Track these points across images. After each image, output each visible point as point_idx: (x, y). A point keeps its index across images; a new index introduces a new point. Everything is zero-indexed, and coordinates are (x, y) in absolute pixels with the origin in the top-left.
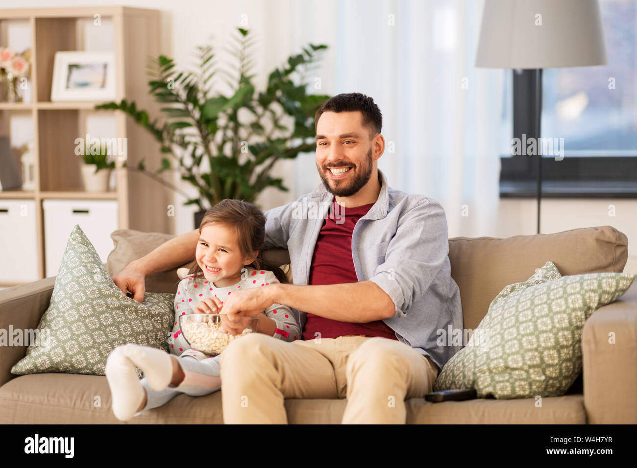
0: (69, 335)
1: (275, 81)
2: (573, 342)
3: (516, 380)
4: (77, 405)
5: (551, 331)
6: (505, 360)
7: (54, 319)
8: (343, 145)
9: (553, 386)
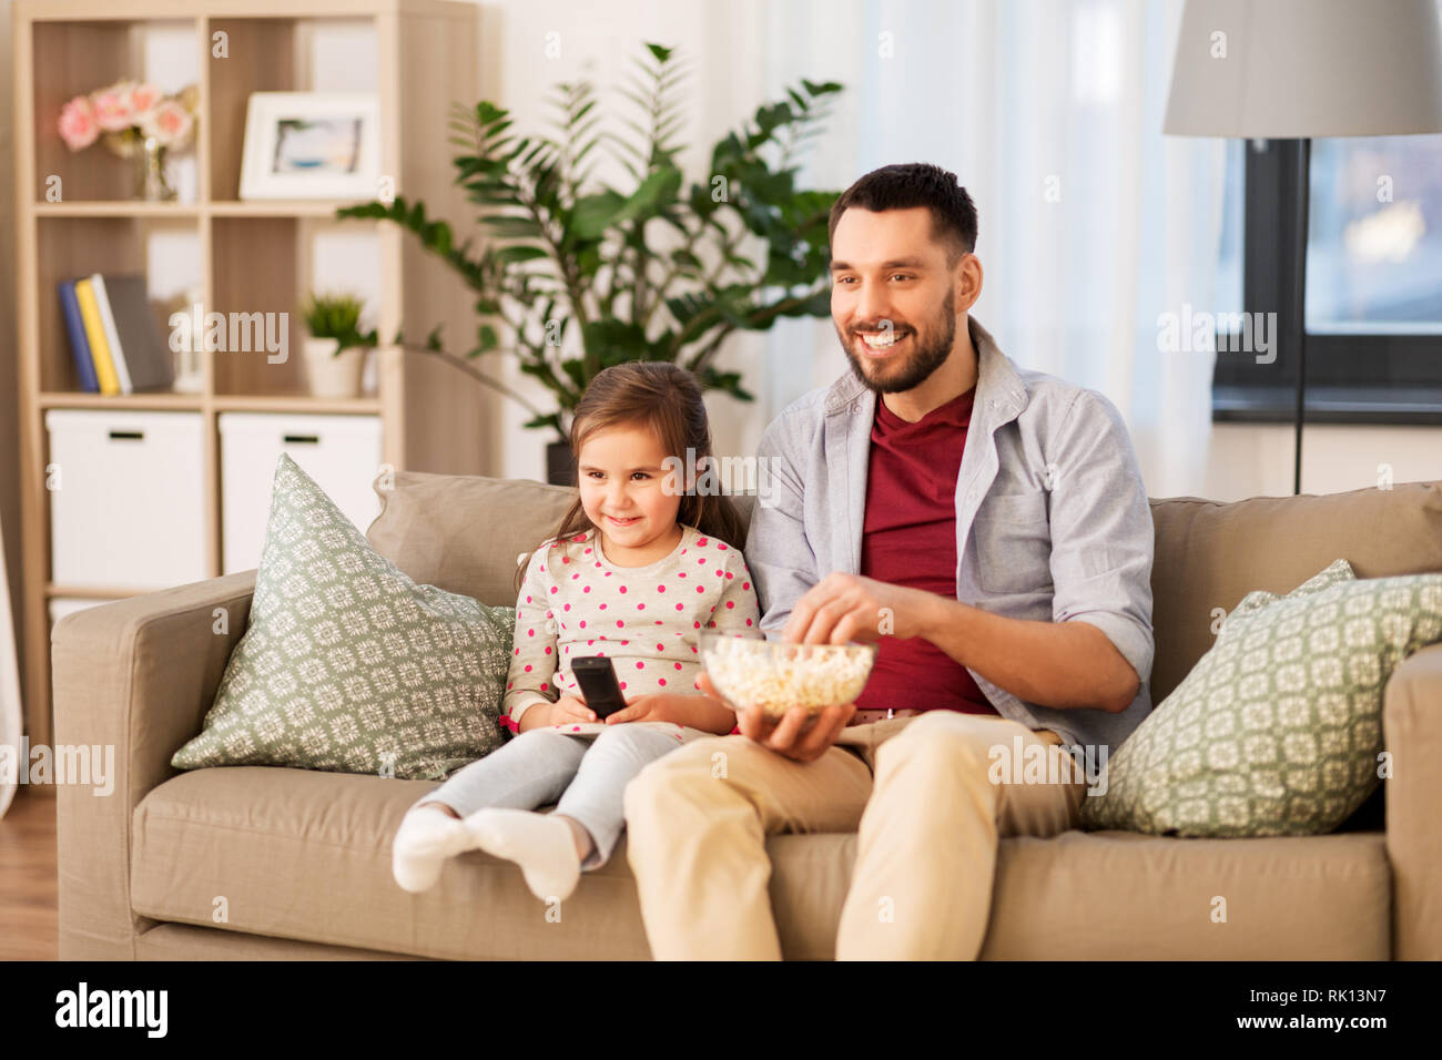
0: (294, 686)
1: (727, 160)
2: (1350, 718)
3: (1221, 795)
4: (311, 835)
5: (1303, 693)
6: (1204, 754)
7: (260, 653)
8: (890, 283)
9: (1302, 810)
